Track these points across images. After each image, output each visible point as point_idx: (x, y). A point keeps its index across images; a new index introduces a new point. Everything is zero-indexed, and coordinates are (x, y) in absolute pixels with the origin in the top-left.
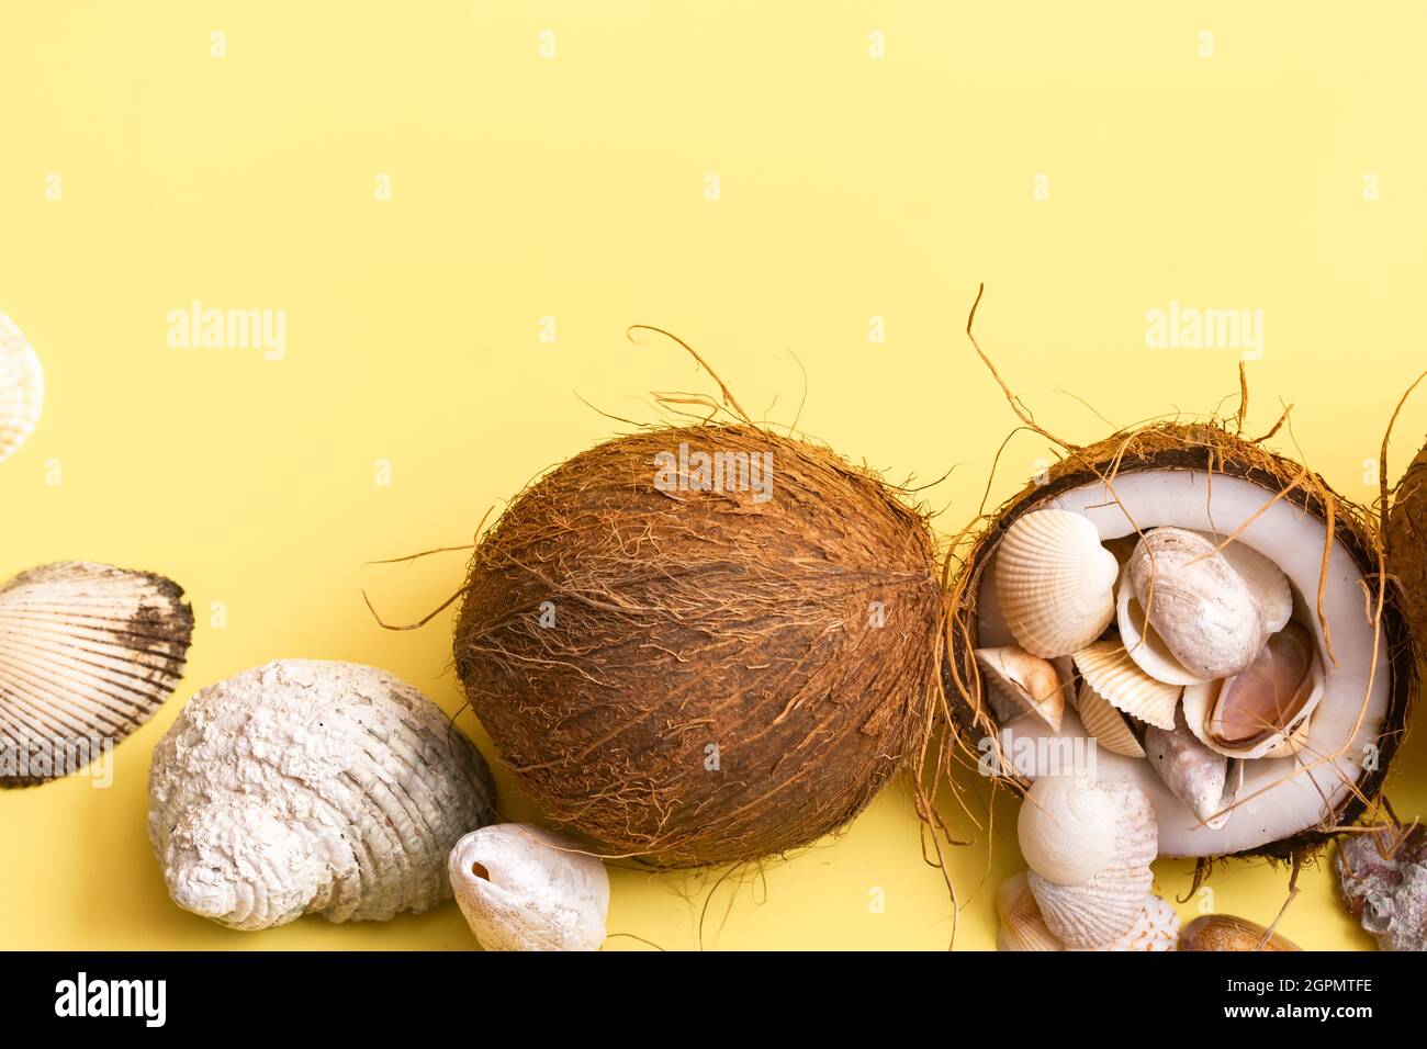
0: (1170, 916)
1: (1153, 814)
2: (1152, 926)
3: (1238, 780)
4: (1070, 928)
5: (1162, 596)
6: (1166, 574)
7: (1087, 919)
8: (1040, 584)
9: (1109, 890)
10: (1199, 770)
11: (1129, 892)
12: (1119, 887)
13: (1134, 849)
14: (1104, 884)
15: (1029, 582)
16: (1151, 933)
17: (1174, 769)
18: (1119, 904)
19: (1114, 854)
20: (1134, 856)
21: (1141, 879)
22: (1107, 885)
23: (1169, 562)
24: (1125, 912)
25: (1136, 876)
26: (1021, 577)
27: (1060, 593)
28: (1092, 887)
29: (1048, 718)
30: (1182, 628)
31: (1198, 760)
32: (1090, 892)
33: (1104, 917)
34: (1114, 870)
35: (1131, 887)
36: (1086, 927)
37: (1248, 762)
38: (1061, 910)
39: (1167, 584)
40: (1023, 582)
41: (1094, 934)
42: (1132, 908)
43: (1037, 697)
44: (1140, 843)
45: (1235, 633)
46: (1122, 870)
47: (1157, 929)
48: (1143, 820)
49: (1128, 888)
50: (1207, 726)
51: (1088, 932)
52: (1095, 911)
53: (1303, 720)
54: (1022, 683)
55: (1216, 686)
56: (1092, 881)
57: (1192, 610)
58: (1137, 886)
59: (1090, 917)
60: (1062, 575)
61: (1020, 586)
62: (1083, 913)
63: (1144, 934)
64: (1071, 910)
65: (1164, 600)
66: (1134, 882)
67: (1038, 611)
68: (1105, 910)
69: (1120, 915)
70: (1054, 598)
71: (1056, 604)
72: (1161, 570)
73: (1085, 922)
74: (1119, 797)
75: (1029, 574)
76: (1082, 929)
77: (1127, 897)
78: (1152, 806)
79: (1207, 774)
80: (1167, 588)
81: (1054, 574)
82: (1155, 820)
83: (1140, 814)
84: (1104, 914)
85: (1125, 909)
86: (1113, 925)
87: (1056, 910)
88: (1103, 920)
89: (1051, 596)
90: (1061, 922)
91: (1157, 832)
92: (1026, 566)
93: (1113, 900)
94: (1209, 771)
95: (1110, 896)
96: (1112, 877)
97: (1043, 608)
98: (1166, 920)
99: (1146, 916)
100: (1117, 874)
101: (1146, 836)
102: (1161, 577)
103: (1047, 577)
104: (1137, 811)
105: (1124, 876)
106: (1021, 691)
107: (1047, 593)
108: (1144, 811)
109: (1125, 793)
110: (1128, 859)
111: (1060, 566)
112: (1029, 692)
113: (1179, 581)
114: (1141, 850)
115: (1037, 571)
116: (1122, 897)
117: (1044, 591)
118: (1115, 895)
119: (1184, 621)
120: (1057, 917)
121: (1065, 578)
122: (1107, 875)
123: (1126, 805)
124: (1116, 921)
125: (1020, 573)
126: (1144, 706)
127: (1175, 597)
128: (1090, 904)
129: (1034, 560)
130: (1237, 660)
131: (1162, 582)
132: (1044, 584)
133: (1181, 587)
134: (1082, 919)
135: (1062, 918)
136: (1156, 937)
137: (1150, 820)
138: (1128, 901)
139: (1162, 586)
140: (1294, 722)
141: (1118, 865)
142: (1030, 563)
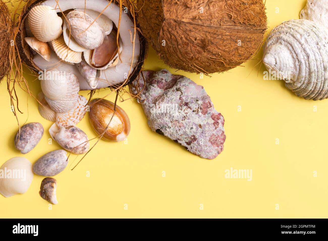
0: (85, 101)
1: (78, 80)
2: (80, 104)
3: (100, 73)
4: (57, 109)
5: (75, 31)
6: (76, 25)
7: (62, 108)
8: (40, 28)
9: (67, 101)
10: (89, 72)
11: (72, 100)
12: (69, 100)
13: (73, 90)
14: (65, 99)
15: (37, 26)
16: (80, 107)
17: (82, 71)
18: (70, 103)
19: (67, 92)
20: (73, 92)
21: (76, 97)
22: (66, 100)
23: (76, 21)
24: (72, 105)
25: (74, 96)
26: (35, 25)
27: (46, 30)
28: (62, 100)
29: (46, 59)
30: (81, 39)
31: (89, 69)
32: (61, 101)
33: (66, 107)
34: (68, 96)
35: (73, 99)
36: (61, 109)
37: (102, 70)
38: (54, 105)
39: (76, 27)
40: (35, 26)
41: (63, 110)
42: (73, 104)
43: (43, 54)
44: (74, 88)
45: (96, 39)
46: (70, 96)
47: (81, 105)
48: (75, 82)
49: (72, 99)
50: (90, 60)
51: (62, 110)
52: (63, 106)
53: (117, 57)
54: (38, 50)
55: (92, 51)
56: (62, 99)
57: (83, 35)
58: (74, 99)
59: (62, 107)
60: (46, 26)
61: (35, 27)
62: (60, 106)
63: (78, 107)
64: (56, 105)
65: (75, 32)
66: (74, 98)
67: (40, 34)
68: (66, 105)
69: (70, 106)
70: (44, 31)
71: (45, 33)
72: (74, 24)
73: (61, 108)
74: (68, 77)
75: (37, 24)
76: (60, 110)
77: (72, 101)
78: (77, 78)
79: (91, 73)
80: (76, 29)
81: (44, 25)
82: (78, 82)
83: (74, 81)
84: (66, 106)
85: (72, 104)
86: (69, 108)
87: (53, 105)
88: (65, 107)
89: (43, 31)
90: (54, 108)
91: (79, 85)
92: (36, 22)
93: (68, 103)
94: (92, 72)
95: (67, 102)
96: (67, 98)
97: (42, 34)
98: (84, 102)
99: (78, 102)
100: (68, 97)
101: (76, 86)
102: (74, 26)
103: (42, 26)
104: (73, 81)
105: (71, 97)
106: (38, 52)
107: (42, 30)
108: (75, 80)
109: (70, 76)
110: (71, 93)
111: (45, 23)
112: (40, 52)
113: (79, 27)
114: (75, 90)
115: (39, 24)
116: (71, 102)
117: (41, 29)
118: (69, 102)
119: (81, 37)
120: (53, 107)
121: (47, 26)
122: (65, 97)
123: (70, 79)
124: (69, 107)
125: (34, 24)
126: (72, 59)
127: (78, 31)
128: (61, 104)
129: (38, 21)
130: (97, 46)
131: (75, 27)
132: (41, 28)
133: (80, 28)
134: (60, 108)
135: (54, 107)
136: (81, 107)
137: (77, 82)
138: (72, 102)
139: (74, 28)
140: (114, 58)
141: (68, 95)
142: (37, 21)
